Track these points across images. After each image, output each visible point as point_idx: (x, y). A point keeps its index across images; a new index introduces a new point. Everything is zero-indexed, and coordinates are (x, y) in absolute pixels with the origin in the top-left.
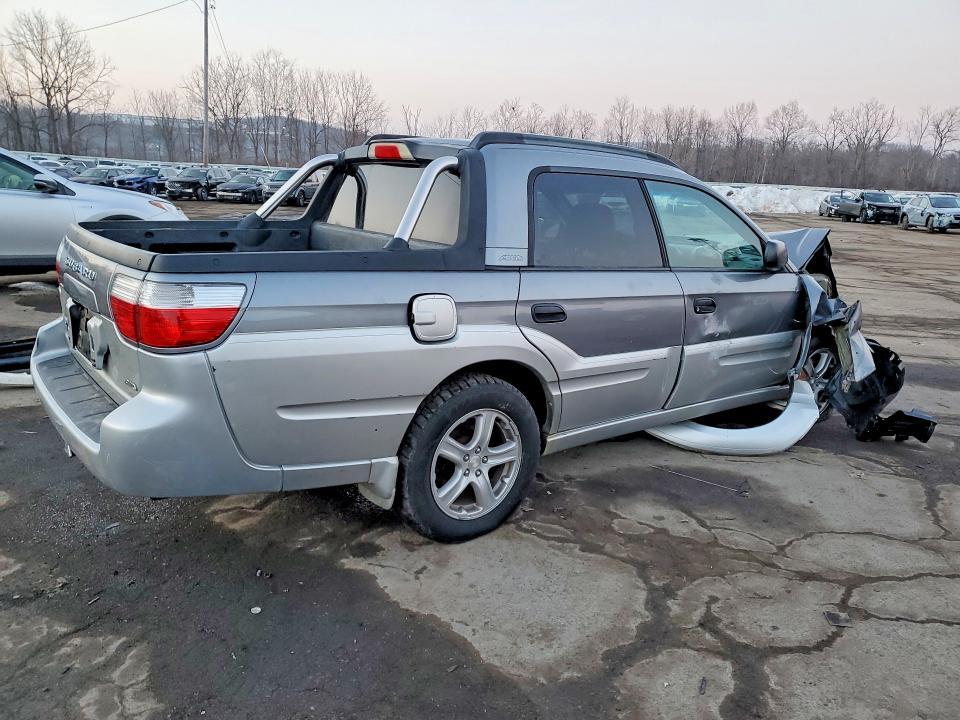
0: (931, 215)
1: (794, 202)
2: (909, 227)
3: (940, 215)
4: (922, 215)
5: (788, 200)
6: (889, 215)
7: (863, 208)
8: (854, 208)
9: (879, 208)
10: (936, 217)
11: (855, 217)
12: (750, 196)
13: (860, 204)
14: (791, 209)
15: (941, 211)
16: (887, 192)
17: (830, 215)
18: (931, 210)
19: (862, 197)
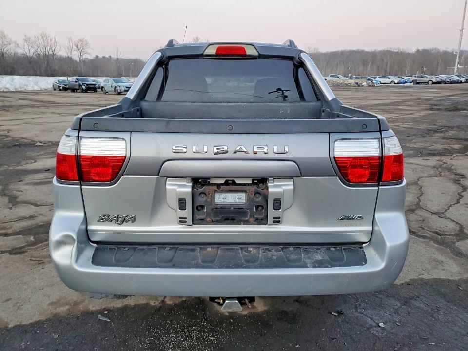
0: (116, 87)
1: (36, 83)
2: (106, 93)
3: (120, 86)
4: (112, 87)
5: (32, 83)
6: (93, 88)
7: (80, 85)
8: (76, 85)
9: (87, 85)
10: (118, 88)
11: (77, 90)
12: (10, 82)
13: (77, 83)
14: (36, 88)
15: (120, 84)
16: (87, 77)
17: (60, 90)
18: (115, 84)
19: (78, 80)
